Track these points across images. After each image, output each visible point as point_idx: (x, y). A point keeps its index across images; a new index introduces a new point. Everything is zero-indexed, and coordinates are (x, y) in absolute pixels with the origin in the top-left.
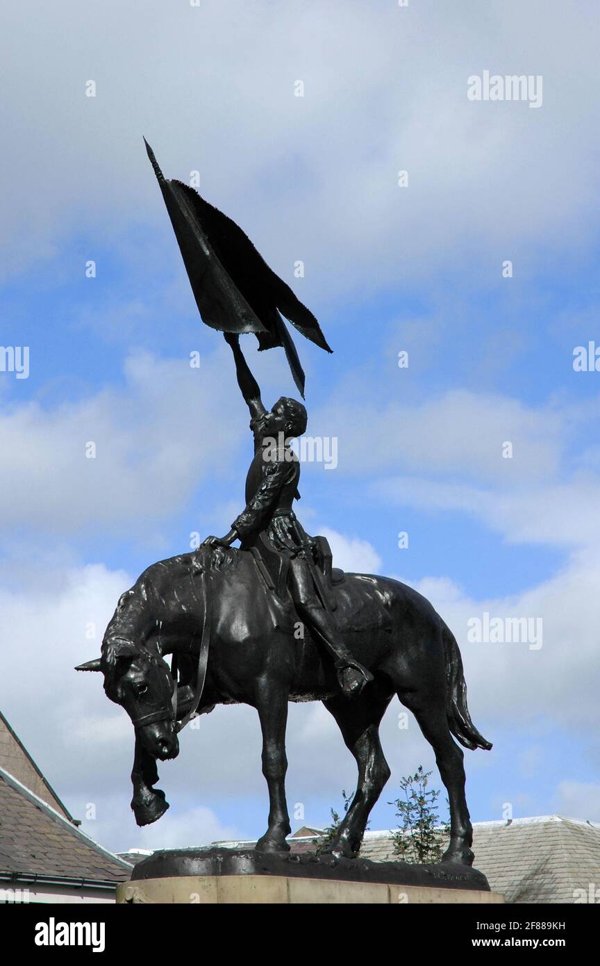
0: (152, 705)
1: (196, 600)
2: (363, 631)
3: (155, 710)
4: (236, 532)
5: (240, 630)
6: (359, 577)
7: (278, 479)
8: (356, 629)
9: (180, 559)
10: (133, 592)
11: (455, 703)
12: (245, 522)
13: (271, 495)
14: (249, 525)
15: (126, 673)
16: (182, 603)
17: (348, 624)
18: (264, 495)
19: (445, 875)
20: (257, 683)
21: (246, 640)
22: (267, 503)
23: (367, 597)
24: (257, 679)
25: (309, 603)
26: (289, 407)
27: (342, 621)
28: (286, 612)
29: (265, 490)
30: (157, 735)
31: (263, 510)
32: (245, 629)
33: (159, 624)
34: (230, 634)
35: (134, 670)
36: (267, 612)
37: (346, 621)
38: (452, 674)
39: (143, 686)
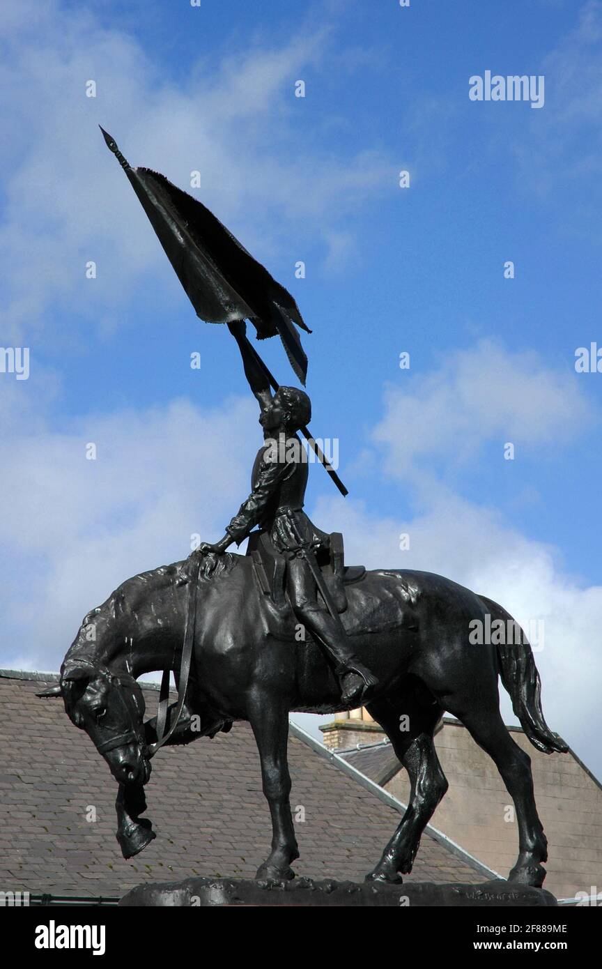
0: (113, 729)
1: (176, 612)
2: (379, 631)
3: (117, 734)
4: (229, 536)
5: (226, 641)
6: (382, 574)
7: (273, 475)
8: (370, 630)
9: (162, 570)
10: (100, 610)
11: (525, 704)
12: (238, 525)
13: (267, 492)
14: (243, 527)
15: (82, 697)
16: (159, 617)
17: (358, 626)
18: (259, 494)
19: (482, 894)
20: (246, 697)
21: (231, 651)
22: (263, 502)
23: (385, 594)
24: (248, 692)
25: (305, 606)
26: (286, 396)
27: (350, 622)
28: (282, 618)
29: (258, 488)
30: (121, 759)
31: (258, 510)
32: (230, 640)
33: (129, 641)
34: (212, 646)
35: (91, 693)
36: (257, 618)
37: (357, 622)
38: (518, 671)
39: (100, 709)
